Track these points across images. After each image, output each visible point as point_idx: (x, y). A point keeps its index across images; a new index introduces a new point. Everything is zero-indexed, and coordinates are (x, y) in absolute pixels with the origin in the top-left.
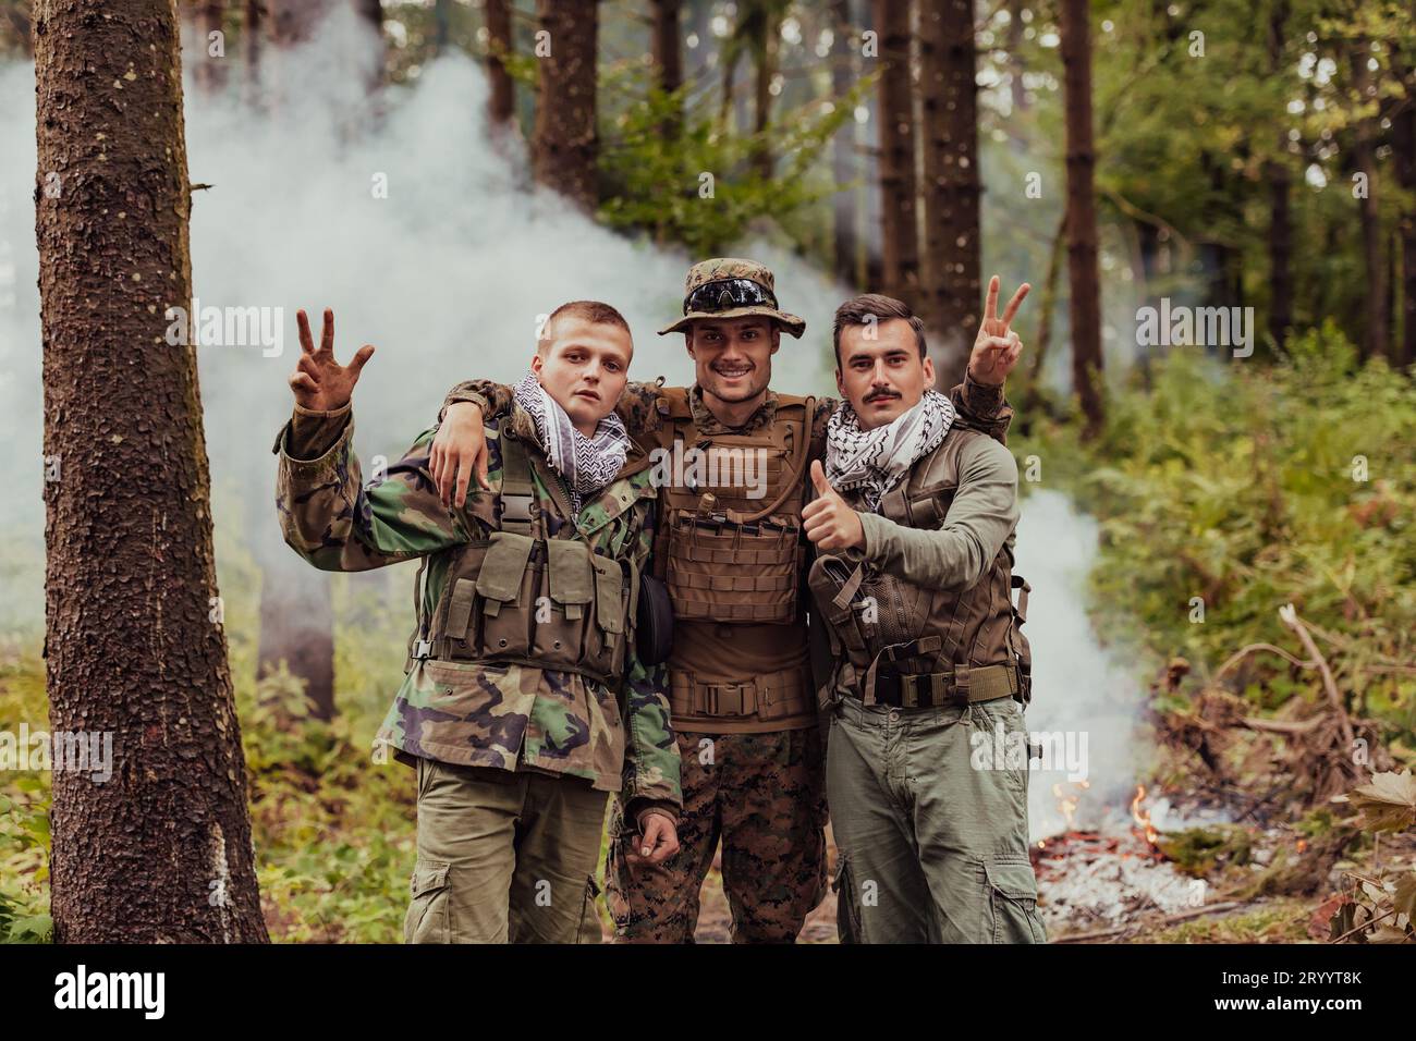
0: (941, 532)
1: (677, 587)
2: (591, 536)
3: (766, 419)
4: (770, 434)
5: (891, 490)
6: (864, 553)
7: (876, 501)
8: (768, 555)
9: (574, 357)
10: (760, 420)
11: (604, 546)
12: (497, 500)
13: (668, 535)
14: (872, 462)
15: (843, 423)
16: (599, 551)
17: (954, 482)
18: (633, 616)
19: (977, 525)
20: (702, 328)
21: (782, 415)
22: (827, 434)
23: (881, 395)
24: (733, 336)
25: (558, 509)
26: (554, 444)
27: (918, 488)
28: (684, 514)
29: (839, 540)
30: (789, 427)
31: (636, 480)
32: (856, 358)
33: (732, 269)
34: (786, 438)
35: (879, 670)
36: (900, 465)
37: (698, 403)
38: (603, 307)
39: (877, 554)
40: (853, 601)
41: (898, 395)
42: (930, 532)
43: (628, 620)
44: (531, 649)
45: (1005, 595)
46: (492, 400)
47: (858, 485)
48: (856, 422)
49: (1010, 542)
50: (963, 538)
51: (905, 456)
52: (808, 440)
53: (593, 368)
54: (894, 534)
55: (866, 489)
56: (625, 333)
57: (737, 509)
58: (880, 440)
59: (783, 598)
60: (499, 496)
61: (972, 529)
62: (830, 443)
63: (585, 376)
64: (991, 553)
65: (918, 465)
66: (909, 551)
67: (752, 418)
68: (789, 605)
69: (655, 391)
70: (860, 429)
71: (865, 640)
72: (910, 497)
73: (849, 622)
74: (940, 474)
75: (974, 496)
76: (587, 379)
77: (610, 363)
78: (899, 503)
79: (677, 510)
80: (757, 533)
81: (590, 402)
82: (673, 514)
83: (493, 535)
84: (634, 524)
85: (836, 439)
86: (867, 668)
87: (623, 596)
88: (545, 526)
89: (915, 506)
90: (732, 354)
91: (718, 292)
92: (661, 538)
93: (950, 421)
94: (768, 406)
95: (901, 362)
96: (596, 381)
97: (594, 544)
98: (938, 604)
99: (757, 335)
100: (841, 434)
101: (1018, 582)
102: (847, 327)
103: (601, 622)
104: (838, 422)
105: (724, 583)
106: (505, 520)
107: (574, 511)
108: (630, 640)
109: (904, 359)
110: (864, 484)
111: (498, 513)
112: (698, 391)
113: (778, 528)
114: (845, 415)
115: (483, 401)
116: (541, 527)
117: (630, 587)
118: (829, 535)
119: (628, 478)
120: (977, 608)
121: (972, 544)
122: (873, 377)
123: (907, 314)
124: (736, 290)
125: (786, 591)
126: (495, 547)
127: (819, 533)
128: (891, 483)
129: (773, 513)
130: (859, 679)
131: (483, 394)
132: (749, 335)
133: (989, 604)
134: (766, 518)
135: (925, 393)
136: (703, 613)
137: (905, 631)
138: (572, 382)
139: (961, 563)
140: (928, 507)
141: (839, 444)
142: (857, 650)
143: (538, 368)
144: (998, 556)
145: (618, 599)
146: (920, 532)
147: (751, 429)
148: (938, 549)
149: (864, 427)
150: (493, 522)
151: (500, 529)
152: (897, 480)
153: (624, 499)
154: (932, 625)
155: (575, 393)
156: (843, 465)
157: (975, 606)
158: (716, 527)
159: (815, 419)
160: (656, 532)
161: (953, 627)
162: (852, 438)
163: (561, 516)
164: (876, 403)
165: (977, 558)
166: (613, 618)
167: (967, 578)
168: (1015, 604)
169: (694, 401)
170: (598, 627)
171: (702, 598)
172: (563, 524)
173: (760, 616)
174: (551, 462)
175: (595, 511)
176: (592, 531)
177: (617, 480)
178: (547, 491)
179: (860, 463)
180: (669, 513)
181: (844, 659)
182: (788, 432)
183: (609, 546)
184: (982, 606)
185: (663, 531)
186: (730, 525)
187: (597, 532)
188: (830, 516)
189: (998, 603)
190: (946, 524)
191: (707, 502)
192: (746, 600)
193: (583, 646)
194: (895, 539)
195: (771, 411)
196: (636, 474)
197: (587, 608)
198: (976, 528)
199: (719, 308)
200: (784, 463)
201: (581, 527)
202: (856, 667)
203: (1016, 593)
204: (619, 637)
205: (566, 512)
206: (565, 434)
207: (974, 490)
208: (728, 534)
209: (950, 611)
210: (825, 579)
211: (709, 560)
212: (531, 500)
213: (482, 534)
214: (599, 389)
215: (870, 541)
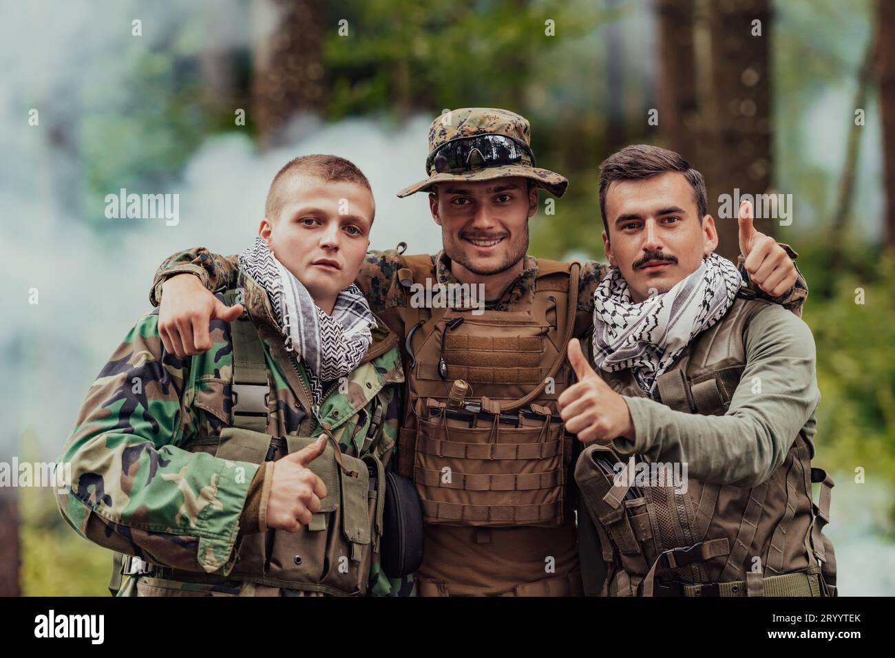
0: (726, 419)
1: (426, 488)
2: (334, 431)
3: (524, 291)
4: (529, 307)
5: (668, 369)
6: (633, 443)
7: (650, 382)
8: (530, 449)
9: (309, 221)
10: (518, 292)
11: (346, 442)
12: (228, 390)
13: (414, 426)
14: (645, 337)
15: (612, 293)
16: (343, 448)
17: (740, 360)
18: (380, 523)
19: (768, 409)
20: (449, 191)
21: (542, 285)
22: (594, 306)
23: (654, 261)
24: (485, 200)
25: (297, 400)
26: (294, 326)
27: (699, 367)
28: (432, 403)
29: (602, 430)
30: (551, 298)
31: (382, 363)
32: (624, 218)
33: (482, 122)
34: (548, 312)
35: (658, 578)
36: (678, 341)
37: (446, 274)
38: (339, 161)
39: (649, 444)
40: (626, 499)
41: (673, 260)
42: (711, 418)
43: (375, 526)
44: (267, 566)
45: (803, 490)
46: (210, 269)
47: (630, 364)
48: (626, 292)
49: (809, 429)
50: (751, 424)
51: (683, 331)
52: (573, 313)
53: (331, 233)
54: (668, 421)
55: (639, 369)
56: (366, 190)
57: (493, 397)
58: (653, 312)
59: (549, 497)
60: (230, 385)
61: (761, 413)
62: (597, 316)
63: (323, 242)
64: (785, 442)
65: (698, 342)
66: (686, 440)
67: (509, 290)
68: (556, 505)
69: (396, 260)
70: (631, 300)
71: (642, 544)
72: (689, 379)
73: (620, 523)
74: (724, 350)
75: (764, 374)
76: (324, 247)
77: (352, 227)
78: (677, 384)
79: (424, 399)
80: (516, 423)
81: (329, 273)
82: (419, 403)
83: (225, 432)
84: (378, 414)
85: (604, 311)
86: (643, 576)
87: (369, 499)
88: (283, 420)
89: (696, 388)
90: (485, 221)
91: (466, 149)
92: (407, 429)
93: (734, 289)
94: (527, 276)
95: (677, 222)
96: (336, 249)
97: (338, 438)
98: (724, 501)
99: (512, 198)
100: (609, 305)
101: (819, 475)
102: (613, 183)
103: (347, 532)
104: (606, 291)
105: (480, 482)
106: (237, 413)
107: (315, 402)
108: (377, 550)
109: (680, 219)
110: (637, 363)
111: (229, 404)
112: (446, 260)
113: (542, 418)
114: (613, 283)
115: (200, 270)
116: (278, 422)
117: (376, 488)
118: (590, 425)
119: (373, 361)
120: (771, 506)
121: (761, 430)
122: (645, 240)
123: (682, 167)
124: (485, 146)
125: (552, 489)
126: (227, 445)
127: (579, 423)
128: (667, 361)
129: (536, 399)
130: (635, 588)
131: (198, 263)
132: (503, 199)
133: (785, 501)
134: (526, 406)
135: (705, 257)
136: (456, 516)
137: (687, 533)
138: (309, 251)
139: (748, 453)
140: (710, 389)
141: (607, 317)
142: (632, 555)
143: (267, 234)
144: (794, 445)
145: (364, 504)
146: (699, 417)
147: (508, 302)
148: (720, 438)
149: (637, 298)
150: (223, 416)
151: (231, 425)
152: (674, 358)
153: (369, 386)
154: (719, 526)
155: (311, 264)
156: (611, 341)
157: (768, 503)
158: (470, 418)
159: (581, 289)
160: (401, 424)
161: (743, 527)
162: (621, 311)
163: (301, 408)
164: (649, 270)
165: (767, 447)
166: (360, 528)
167: (757, 470)
168: (816, 502)
169: (442, 272)
170: (343, 537)
171: (455, 500)
172: (304, 418)
173: (522, 519)
174: (290, 345)
175: (338, 402)
176: (336, 425)
177: (362, 364)
178: (284, 379)
179: (631, 339)
180: (415, 402)
181: (617, 565)
182: (551, 304)
183: (352, 442)
184: (777, 503)
185: (409, 423)
186: (485, 415)
187: (341, 427)
188: (590, 404)
189: (795, 500)
190: (731, 409)
191: (459, 390)
192: (506, 500)
193: (326, 561)
194: (668, 427)
195: (530, 281)
196: (381, 356)
197: (331, 517)
198: (767, 413)
199: (467, 168)
200: (546, 341)
201: (323, 421)
202: (631, 574)
203: (817, 490)
204: (366, 548)
205: (306, 403)
206: (306, 314)
207: (764, 368)
208: (483, 425)
209: (739, 509)
210: (594, 473)
211: (462, 455)
212: (267, 389)
213: (210, 430)
214: (339, 258)
215: (639, 429)
